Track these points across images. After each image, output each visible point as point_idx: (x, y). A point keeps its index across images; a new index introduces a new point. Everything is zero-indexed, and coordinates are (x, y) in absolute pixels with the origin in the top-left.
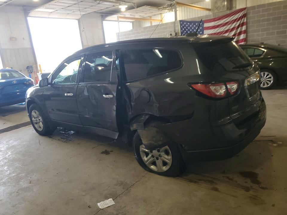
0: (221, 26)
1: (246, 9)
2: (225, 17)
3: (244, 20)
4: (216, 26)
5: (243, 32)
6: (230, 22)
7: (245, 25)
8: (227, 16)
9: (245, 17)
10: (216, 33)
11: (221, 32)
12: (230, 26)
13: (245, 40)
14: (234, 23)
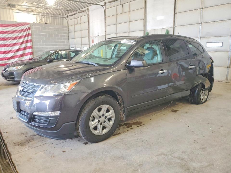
0: (10, 32)
1: (30, 24)
2: (12, 26)
3: (29, 32)
4: (4, 32)
5: (29, 41)
6: (18, 31)
7: (30, 36)
8: (14, 25)
9: (29, 30)
10: (5, 38)
11: (10, 38)
12: (17, 34)
13: (32, 47)
14: (21, 32)
